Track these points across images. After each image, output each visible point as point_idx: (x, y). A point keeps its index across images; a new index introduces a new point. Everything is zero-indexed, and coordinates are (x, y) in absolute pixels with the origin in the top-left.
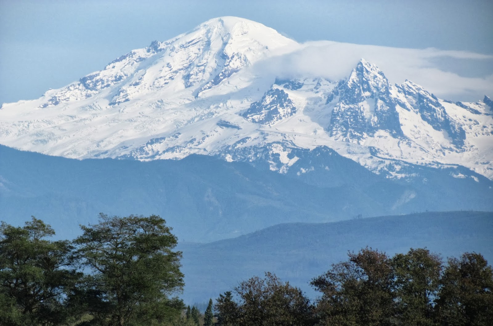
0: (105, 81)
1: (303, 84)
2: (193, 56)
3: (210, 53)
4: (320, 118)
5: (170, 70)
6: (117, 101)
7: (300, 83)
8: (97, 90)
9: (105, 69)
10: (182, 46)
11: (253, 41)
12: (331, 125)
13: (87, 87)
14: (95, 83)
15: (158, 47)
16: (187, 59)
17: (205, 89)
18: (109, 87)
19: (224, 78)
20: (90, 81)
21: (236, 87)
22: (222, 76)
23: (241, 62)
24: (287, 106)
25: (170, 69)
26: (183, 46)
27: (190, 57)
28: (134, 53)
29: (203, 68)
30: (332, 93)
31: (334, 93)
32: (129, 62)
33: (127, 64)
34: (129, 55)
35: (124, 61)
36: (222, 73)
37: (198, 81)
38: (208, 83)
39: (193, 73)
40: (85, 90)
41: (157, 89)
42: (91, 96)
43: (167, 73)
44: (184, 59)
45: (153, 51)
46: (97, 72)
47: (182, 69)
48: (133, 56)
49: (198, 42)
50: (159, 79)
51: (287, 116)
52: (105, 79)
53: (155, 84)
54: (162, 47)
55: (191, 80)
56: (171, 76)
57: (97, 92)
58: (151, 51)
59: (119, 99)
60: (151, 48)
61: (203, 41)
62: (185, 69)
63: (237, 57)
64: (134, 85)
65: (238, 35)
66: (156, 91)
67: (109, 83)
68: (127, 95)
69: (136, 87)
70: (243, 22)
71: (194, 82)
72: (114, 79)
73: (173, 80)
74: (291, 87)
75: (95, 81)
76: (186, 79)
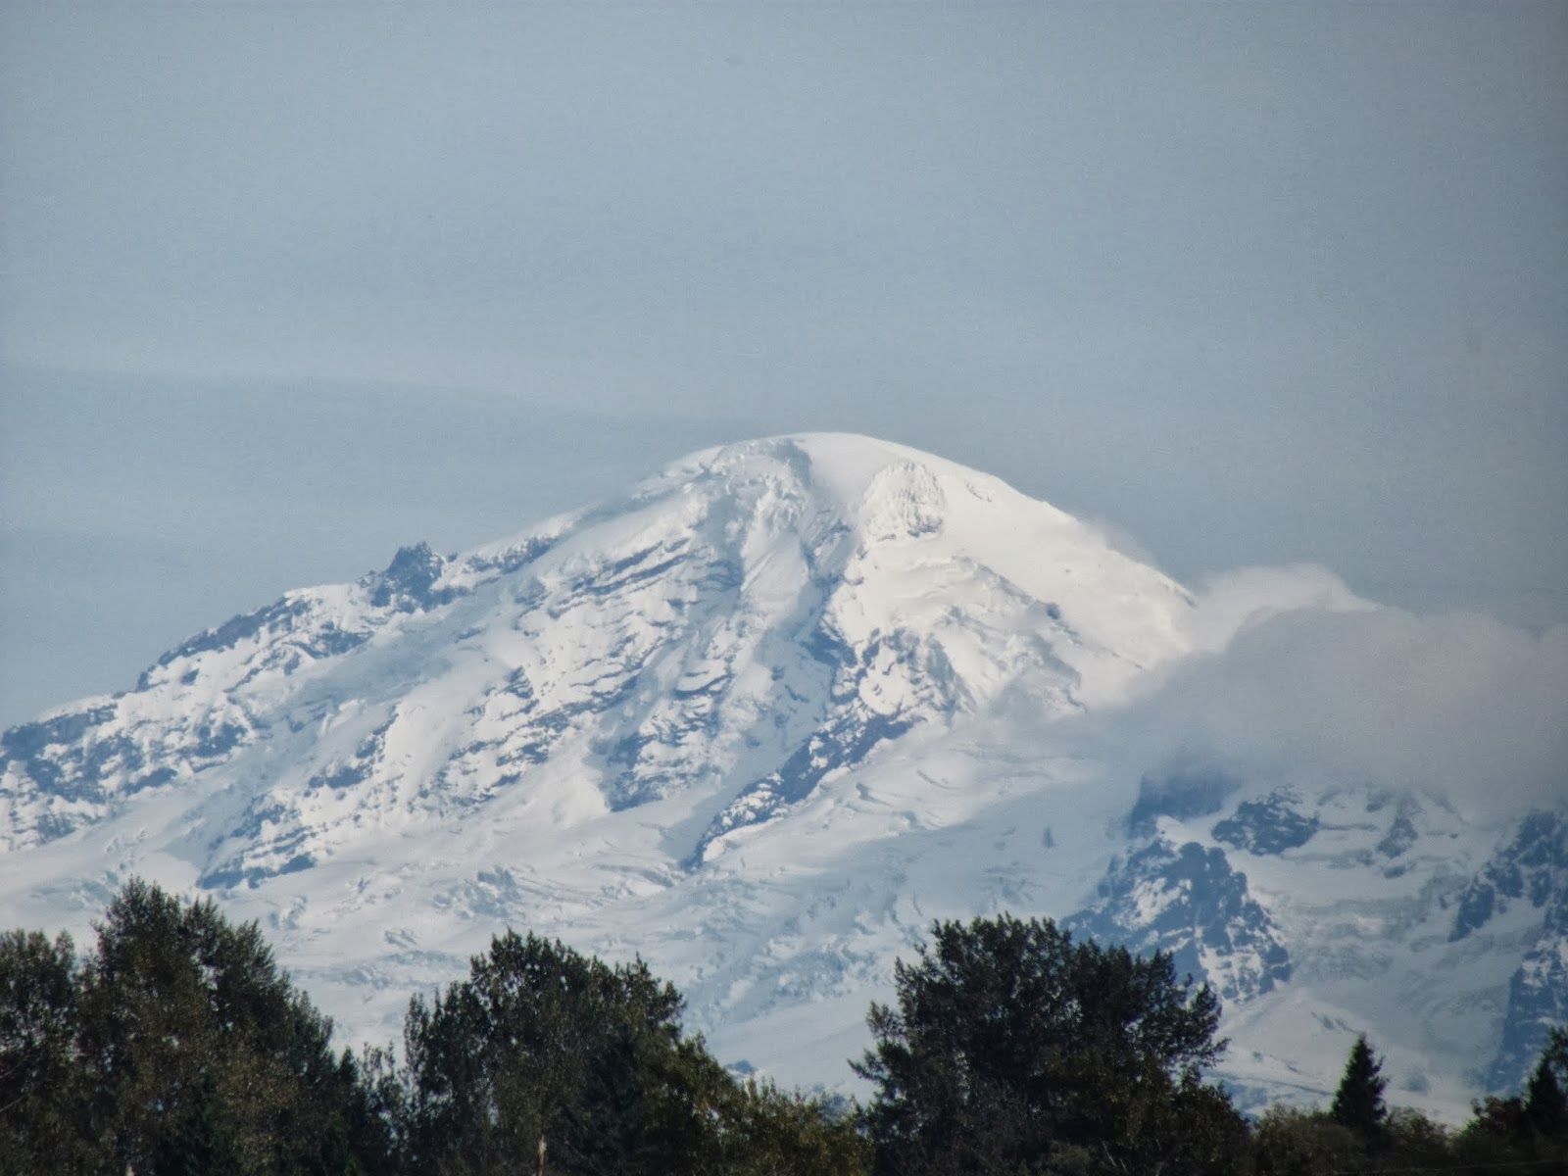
0: (146, 749)
1: (1315, 822)
2: (647, 636)
3: (743, 624)
4: (1436, 1009)
5: (527, 710)
6: (244, 867)
7: (1298, 818)
8: (97, 799)
9: (143, 685)
10: (584, 584)
11: (970, 574)
12: (1510, 1057)
13: (45, 778)
14: (91, 761)
15: (430, 581)
16: (614, 655)
17: (738, 822)
18: (167, 788)
19: (834, 764)
20: (60, 749)
21: (911, 817)
22: (820, 753)
23: (916, 682)
24: (1244, 939)
25: (523, 703)
26: (590, 581)
27: (629, 640)
28: (301, 607)
29: (705, 703)
30: (1483, 880)
31: (1493, 884)
32: (274, 656)
33: (265, 662)
34: (274, 616)
35: (244, 646)
36: (824, 736)
37: (683, 776)
38: (752, 788)
39: (652, 730)
40: (33, 798)
41: (461, 810)
42: (69, 831)
43: (510, 724)
44: (598, 654)
45: (406, 598)
46: (102, 701)
47: (588, 706)
48: (294, 620)
49: (669, 564)
50: (469, 756)
51: (1242, 995)
52: (146, 741)
53: (449, 779)
54: (455, 583)
55: (642, 770)
56: (530, 740)
57: (102, 810)
58: (393, 597)
59: (256, 856)
60: (391, 583)
61: (698, 563)
62: (603, 709)
63: (892, 656)
64: (334, 783)
65: (893, 536)
66: (455, 819)
67: (169, 762)
68: (299, 835)
69: (342, 797)
70: (919, 470)
71: (663, 779)
72: (190, 740)
73: (547, 765)
74: (1250, 835)
75: (90, 751)
76: (615, 759)
